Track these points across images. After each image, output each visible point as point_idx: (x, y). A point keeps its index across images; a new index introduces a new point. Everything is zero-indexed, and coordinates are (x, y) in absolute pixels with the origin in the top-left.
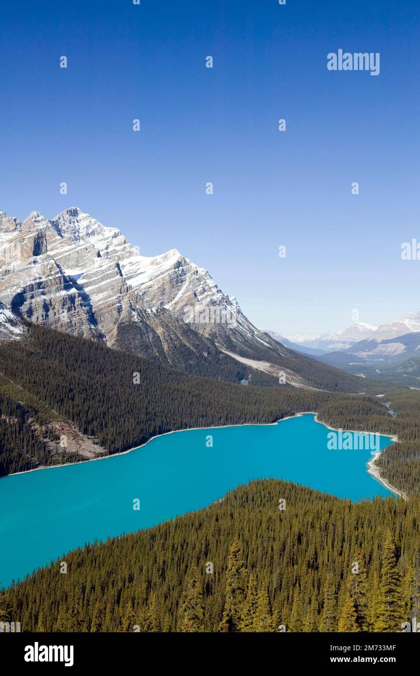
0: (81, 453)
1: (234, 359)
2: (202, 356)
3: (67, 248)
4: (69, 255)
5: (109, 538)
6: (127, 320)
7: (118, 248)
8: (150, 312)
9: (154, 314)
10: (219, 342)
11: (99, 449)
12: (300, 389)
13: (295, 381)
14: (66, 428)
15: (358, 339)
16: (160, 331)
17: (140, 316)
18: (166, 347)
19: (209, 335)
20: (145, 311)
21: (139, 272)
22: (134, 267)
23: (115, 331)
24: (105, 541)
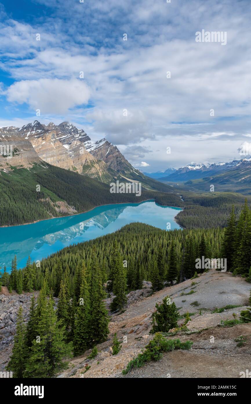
0: (69, 213)
1: (126, 179)
2: (114, 178)
3: (64, 137)
4: (65, 139)
5: (78, 243)
6: (87, 164)
7: (83, 137)
8: (95, 161)
9: (97, 162)
10: (120, 173)
11: (75, 211)
12: (149, 191)
13: (148, 188)
14: (64, 204)
15: (171, 173)
16: (98, 168)
17: (91, 163)
18: (100, 174)
19: (117, 170)
20: (93, 161)
21: (91, 146)
22: (89, 145)
23: (82, 169)
24: (77, 244)
